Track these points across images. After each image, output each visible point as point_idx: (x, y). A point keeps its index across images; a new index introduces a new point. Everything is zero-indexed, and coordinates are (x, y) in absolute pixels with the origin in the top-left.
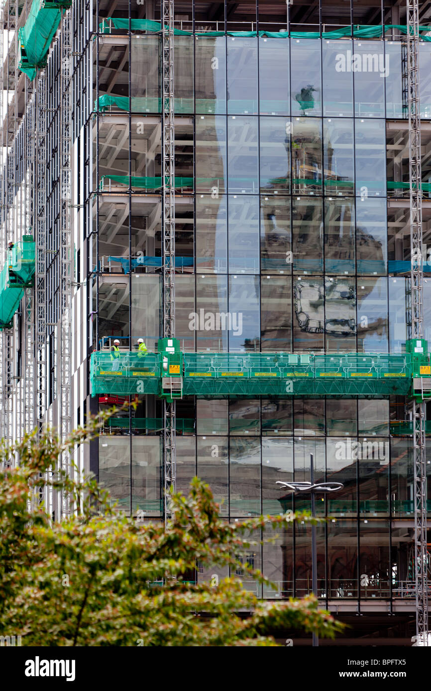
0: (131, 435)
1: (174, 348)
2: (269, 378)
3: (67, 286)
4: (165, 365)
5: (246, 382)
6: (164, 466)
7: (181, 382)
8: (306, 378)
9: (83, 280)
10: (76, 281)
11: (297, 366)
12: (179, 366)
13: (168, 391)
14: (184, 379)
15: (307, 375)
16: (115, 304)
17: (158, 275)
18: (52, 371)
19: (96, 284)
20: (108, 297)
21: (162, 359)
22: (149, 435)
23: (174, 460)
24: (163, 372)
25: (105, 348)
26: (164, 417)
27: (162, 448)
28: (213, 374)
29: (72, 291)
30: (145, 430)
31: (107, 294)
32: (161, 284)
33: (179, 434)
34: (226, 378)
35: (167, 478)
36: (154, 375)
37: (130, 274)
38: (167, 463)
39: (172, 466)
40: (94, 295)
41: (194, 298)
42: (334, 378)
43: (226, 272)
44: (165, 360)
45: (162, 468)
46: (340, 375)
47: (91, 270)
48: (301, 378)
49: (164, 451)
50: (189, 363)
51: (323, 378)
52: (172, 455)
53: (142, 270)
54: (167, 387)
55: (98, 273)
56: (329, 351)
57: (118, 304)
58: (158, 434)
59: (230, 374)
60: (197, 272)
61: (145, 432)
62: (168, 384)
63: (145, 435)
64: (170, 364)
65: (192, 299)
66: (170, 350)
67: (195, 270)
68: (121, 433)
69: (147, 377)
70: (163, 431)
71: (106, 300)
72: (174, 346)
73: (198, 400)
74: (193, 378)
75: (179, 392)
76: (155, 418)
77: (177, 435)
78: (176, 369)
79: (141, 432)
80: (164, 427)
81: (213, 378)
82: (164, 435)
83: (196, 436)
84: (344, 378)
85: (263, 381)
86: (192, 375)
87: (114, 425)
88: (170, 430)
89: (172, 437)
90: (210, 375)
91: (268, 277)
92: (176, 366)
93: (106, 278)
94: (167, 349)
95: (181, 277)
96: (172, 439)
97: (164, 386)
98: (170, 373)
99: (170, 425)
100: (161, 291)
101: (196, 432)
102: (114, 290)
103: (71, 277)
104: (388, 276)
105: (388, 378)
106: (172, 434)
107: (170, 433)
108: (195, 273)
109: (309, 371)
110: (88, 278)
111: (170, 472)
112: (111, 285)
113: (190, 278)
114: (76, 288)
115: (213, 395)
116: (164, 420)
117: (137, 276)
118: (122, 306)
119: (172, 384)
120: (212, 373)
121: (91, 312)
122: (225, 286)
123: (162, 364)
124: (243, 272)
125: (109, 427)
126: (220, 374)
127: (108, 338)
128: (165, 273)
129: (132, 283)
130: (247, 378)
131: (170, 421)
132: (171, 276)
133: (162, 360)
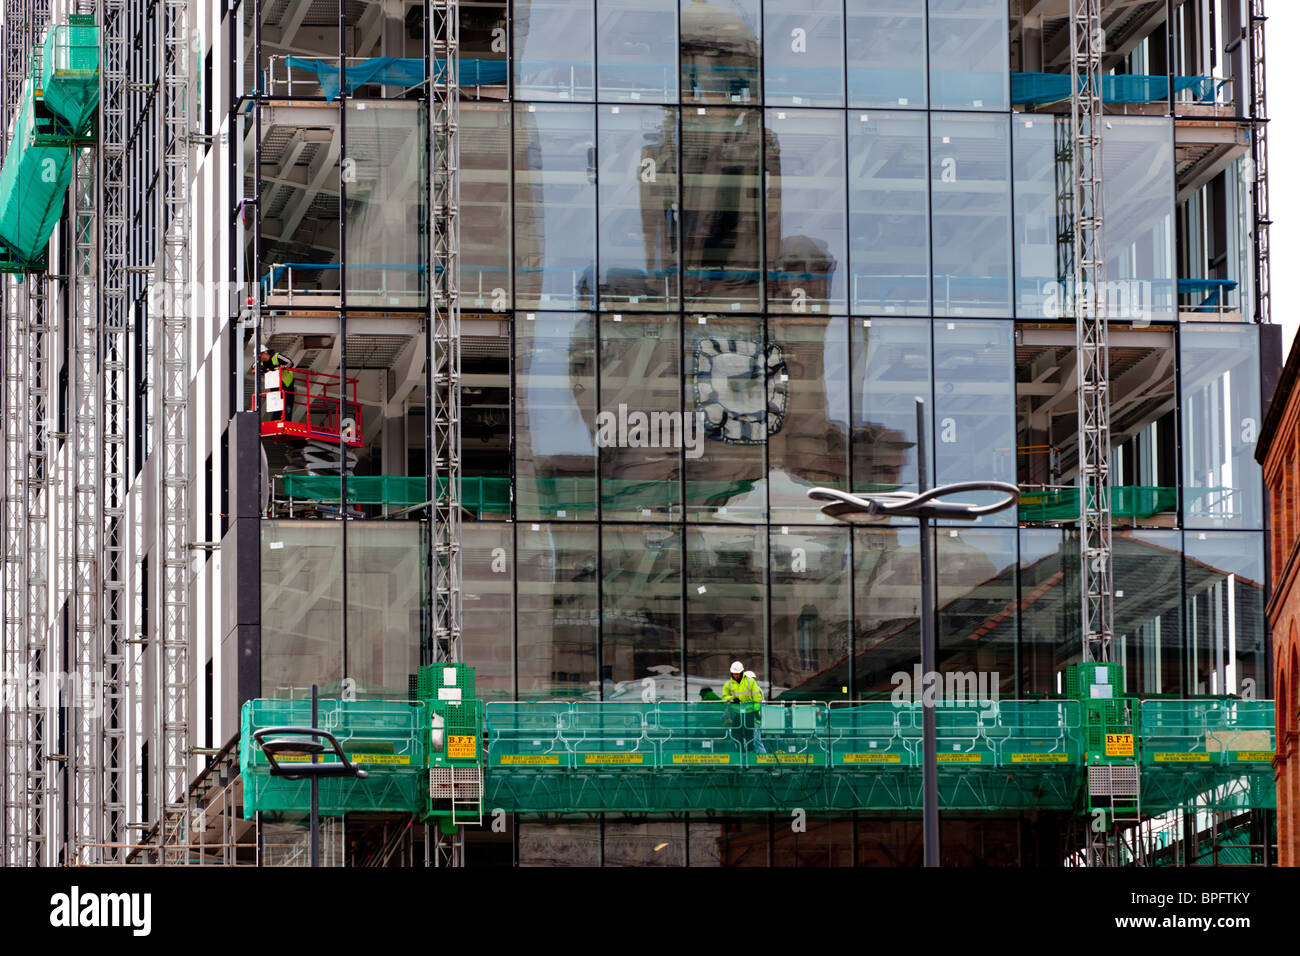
0: (344, 518)
1: (459, 691)
2: (710, 768)
3: (178, 144)
4: (437, 736)
5: (652, 779)
6: (431, 600)
7: (480, 782)
8: (806, 766)
9: (221, 127)
10: (202, 131)
11: (782, 736)
12: (474, 738)
13: (444, 803)
14: (486, 771)
15: (811, 761)
16: (303, 192)
17: (413, 105)
18: (141, 389)
19: (254, 128)
20: (285, 173)
21: (428, 719)
22: (392, 518)
23: (457, 586)
24: (431, 755)
25: (277, 294)
26: (430, 473)
27: (425, 555)
28: (563, 758)
29: (192, 158)
30: (380, 507)
31: (281, 163)
32: (423, 127)
33: (470, 515)
34: (598, 769)
35: (439, 630)
36: (406, 761)
37: (342, 100)
38: (440, 590)
39: (453, 597)
40: (249, 168)
41: (508, 173)
42: (879, 768)
43: (591, 99)
44: (438, 722)
45: (427, 606)
46: (895, 760)
47: (240, 93)
48: (795, 768)
49: (430, 563)
50: (498, 731)
51: (853, 768)
52: (453, 569)
53: (371, 93)
54: (443, 794)
55: (260, 99)
56: (859, 304)
57: (311, 192)
58: (416, 516)
59: (608, 759)
60: (516, 98)
61: (380, 513)
62: (444, 786)
63: (383, 519)
64: (448, 732)
65: (503, 176)
66: (450, 695)
67: (512, 93)
68: (320, 515)
69: (391, 768)
70: (430, 507)
71: (279, 182)
72: (460, 683)
73: (522, 826)
74: (511, 769)
75: (475, 808)
76: (407, 477)
77: (466, 518)
78: (465, 747)
79: (373, 513)
80: (429, 499)
81: (564, 769)
82: (430, 519)
83: (515, 521)
84: (906, 767)
85: (693, 777)
86: (507, 760)
87: (298, 493)
88: (447, 505)
89: (453, 525)
90: (555, 762)
91: (701, 111)
92: (465, 739)
93: (278, 113)
94: (443, 694)
95: (475, 112)
96: (452, 529)
97: (435, 792)
98: (451, 755)
99: (448, 491)
100: (423, 147)
101: (514, 512)
102: (300, 148)
103: (188, 120)
104: (1011, 112)
105: (1021, 767)
106: (452, 516)
107: (446, 513)
108: (512, 101)
109: (814, 748)
110: (233, 114)
111: (447, 615)
112: (293, 135)
113: (498, 114)
114: (201, 148)
115: (563, 813)
116: (429, 480)
117: (361, 105)
118: (320, 199)
119: (456, 785)
120: (561, 756)
121: (240, 198)
122: (586, 138)
123: (427, 734)
124: (636, 97)
125: (287, 498)
126: (581, 758)
127: (286, 270)
128: (432, 98)
129: (348, 125)
130: (650, 769)
131: (447, 484)
132: (450, 105)
133: (428, 723)
